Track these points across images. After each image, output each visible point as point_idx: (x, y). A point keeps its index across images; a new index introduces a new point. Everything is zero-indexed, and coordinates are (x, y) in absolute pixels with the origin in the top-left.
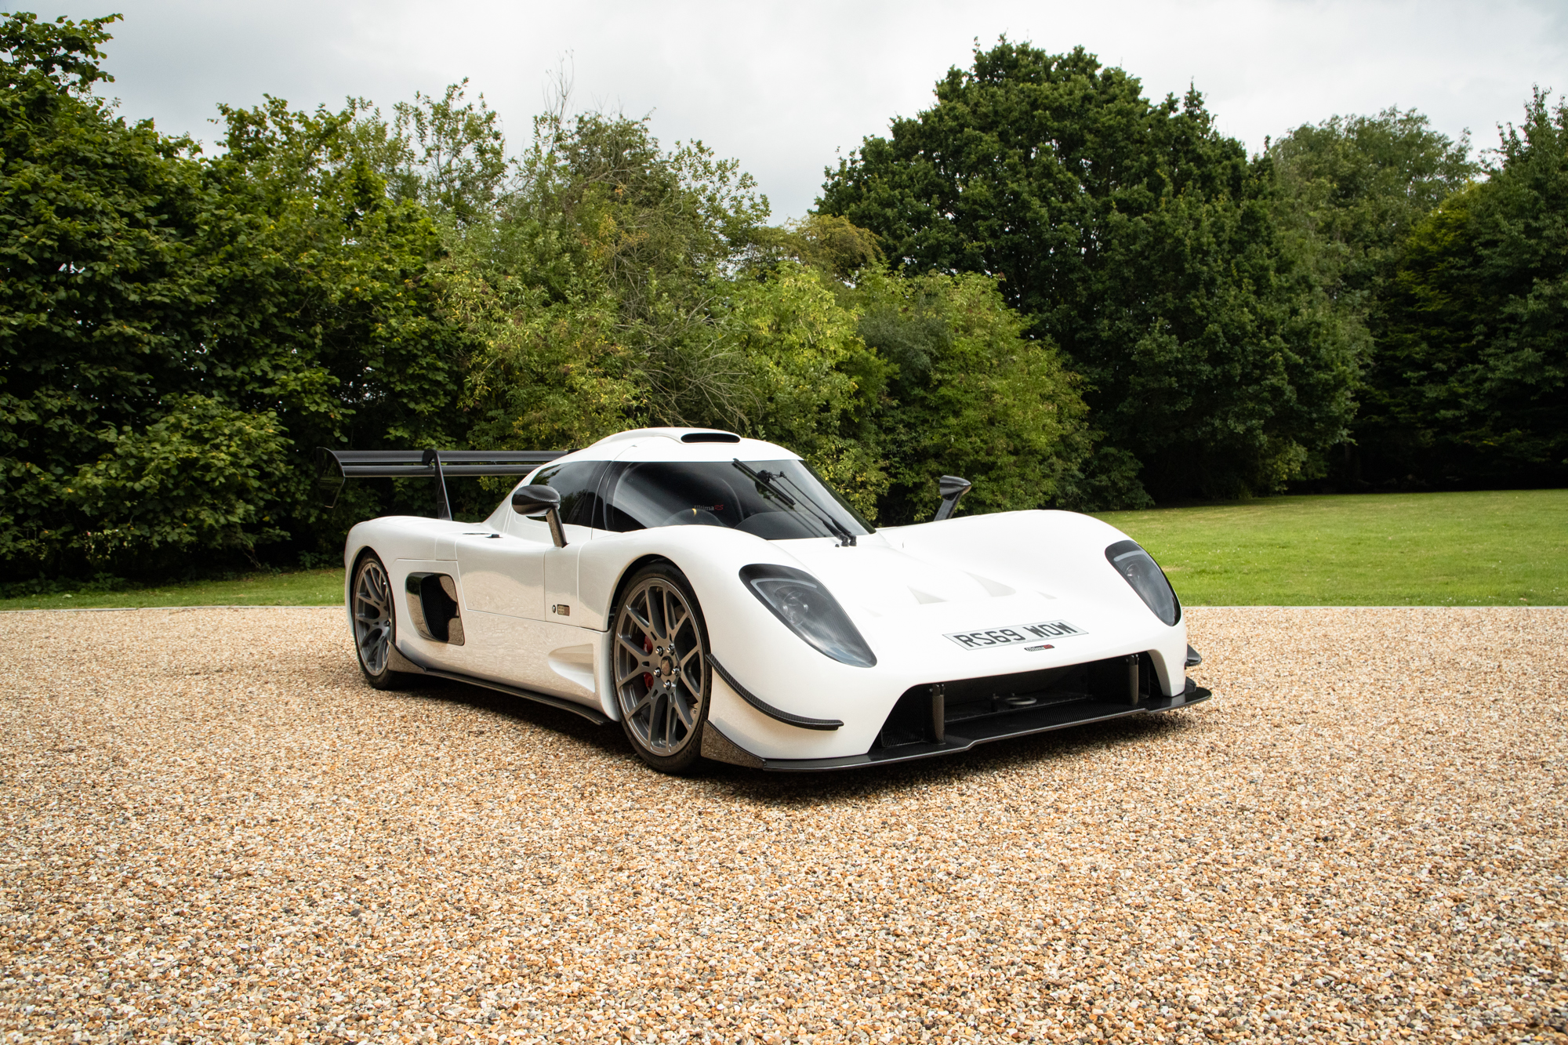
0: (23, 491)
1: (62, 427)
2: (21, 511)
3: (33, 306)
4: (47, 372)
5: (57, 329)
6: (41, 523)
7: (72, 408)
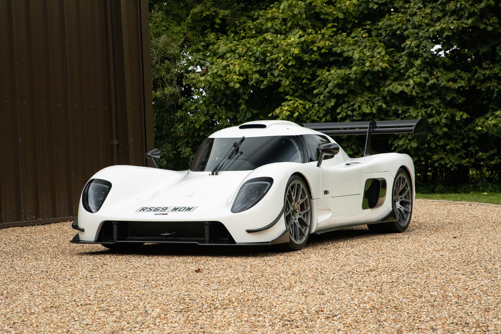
0: (466, 129)
1: (489, 87)
2: (465, 141)
3: (467, 15)
4: (483, 54)
5: (482, 26)
6: (477, 148)
7: (496, 75)
